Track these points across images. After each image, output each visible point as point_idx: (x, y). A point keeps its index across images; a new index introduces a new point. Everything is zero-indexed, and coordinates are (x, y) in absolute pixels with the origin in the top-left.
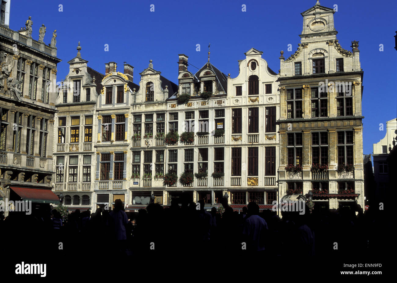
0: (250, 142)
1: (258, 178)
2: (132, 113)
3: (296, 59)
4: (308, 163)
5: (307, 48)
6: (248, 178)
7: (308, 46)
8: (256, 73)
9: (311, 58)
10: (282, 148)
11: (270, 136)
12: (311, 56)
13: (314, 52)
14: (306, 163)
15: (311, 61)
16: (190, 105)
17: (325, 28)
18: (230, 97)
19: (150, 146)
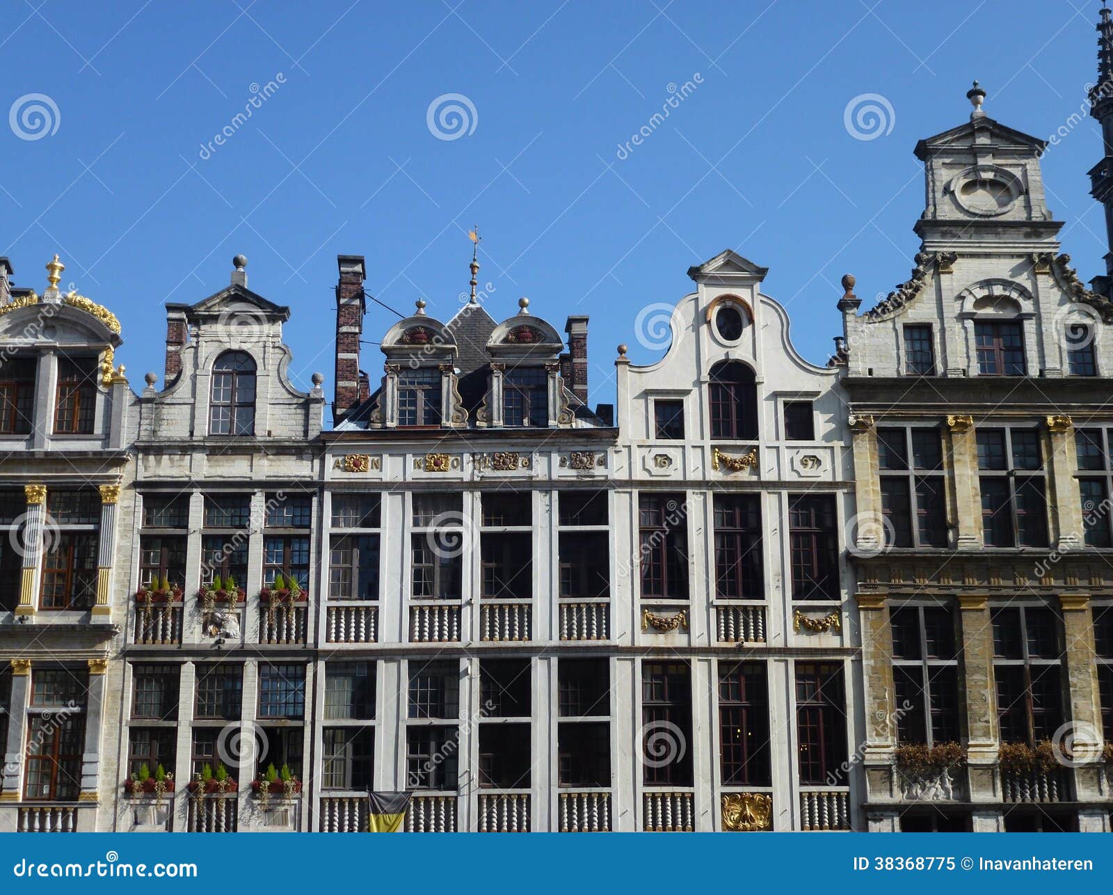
0: (727, 639)
1: (771, 794)
2: (136, 485)
3: (909, 311)
4: (986, 734)
5: (951, 273)
6: (723, 795)
7: (954, 267)
8: (740, 350)
9: (970, 316)
10: (873, 668)
11: (813, 617)
12: (969, 306)
13: (981, 293)
14: (976, 733)
15: (970, 324)
16: (442, 466)
17: (1016, 207)
18: (631, 441)
19: (228, 641)
